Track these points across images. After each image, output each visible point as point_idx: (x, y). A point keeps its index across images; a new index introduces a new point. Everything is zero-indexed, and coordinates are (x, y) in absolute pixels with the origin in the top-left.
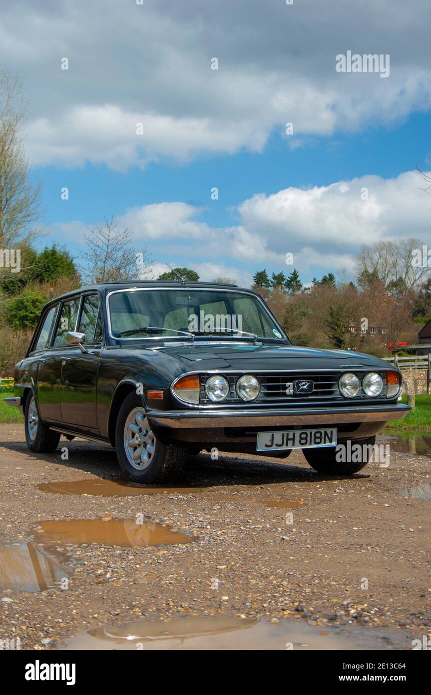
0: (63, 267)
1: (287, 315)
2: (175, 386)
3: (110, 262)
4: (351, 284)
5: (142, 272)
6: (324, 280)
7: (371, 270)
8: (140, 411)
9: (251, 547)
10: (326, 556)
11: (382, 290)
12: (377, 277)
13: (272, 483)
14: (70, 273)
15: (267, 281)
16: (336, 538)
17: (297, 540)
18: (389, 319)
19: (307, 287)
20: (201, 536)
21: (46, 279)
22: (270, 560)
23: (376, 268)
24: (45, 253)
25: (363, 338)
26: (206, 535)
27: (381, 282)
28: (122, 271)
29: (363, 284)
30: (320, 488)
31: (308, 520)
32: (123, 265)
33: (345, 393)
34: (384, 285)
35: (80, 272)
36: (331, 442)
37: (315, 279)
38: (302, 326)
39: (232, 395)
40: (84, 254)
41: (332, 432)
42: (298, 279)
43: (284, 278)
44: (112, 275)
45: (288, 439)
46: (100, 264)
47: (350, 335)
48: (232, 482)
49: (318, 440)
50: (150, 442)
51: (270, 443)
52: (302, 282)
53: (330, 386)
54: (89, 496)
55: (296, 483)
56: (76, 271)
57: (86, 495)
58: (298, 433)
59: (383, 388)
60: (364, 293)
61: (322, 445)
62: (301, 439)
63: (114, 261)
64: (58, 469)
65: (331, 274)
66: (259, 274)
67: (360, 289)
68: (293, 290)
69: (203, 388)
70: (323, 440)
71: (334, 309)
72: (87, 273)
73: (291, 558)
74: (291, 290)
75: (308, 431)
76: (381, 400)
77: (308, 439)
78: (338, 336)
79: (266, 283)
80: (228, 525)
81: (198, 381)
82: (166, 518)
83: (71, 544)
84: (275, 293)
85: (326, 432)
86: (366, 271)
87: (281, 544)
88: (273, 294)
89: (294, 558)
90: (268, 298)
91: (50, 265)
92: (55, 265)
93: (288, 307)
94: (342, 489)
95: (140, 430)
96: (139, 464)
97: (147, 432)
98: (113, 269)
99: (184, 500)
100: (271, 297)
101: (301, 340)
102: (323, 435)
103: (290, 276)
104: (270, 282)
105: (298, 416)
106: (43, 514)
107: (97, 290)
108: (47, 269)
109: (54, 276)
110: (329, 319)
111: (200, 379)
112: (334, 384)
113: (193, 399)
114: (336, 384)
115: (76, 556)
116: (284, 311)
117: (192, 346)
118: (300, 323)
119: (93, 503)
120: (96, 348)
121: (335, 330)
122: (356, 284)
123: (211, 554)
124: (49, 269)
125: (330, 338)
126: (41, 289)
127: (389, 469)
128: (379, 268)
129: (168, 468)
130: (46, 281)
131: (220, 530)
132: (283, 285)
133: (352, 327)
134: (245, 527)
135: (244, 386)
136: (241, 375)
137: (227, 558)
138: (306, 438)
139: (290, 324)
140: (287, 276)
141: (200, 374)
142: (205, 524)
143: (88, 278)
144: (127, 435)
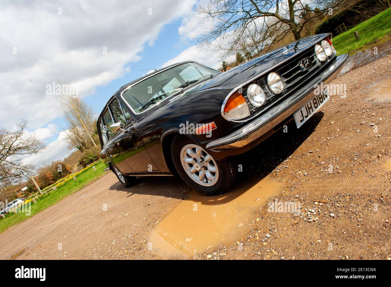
2: (224, 111)
8: (188, 148)
33: (321, 59)
39: (268, 94)
45: (309, 109)
49: (321, 100)
51: (302, 118)
53: (312, 59)
58: (312, 101)
62: (314, 104)
69: (247, 100)
77: (317, 102)
95: (196, 160)
96: (207, 182)
107: (114, 96)
113: (245, 114)
114: (314, 55)
120: (130, 126)
136: (267, 74)
144: (186, 167)
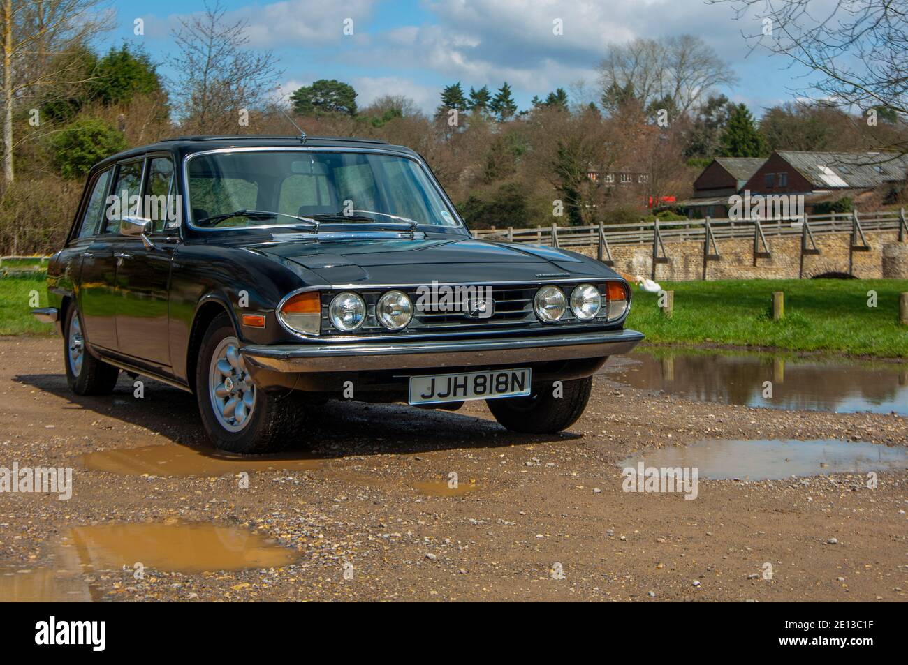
0: (140, 79)
1: (492, 153)
2: (282, 309)
3: (215, 73)
4: (592, 106)
5: (266, 89)
6: (551, 99)
7: (622, 85)
8: (232, 343)
9: (376, 575)
10: (485, 589)
11: (640, 116)
12: (631, 95)
13: (433, 450)
14: (152, 90)
15: (461, 101)
16: (508, 553)
17: (447, 559)
18: (650, 162)
19: (524, 111)
20: (308, 551)
21: (113, 100)
22: (399, 596)
23: (630, 81)
24: (111, 57)
25: (609, 189)
26: (315, 549)
27: (638, 103)
28: (233, 87)
29: (610, 106)
30: (504, 459)
31: (472, 520)
32: (236, 77)
33: (542, 315)
34: (642, 108)
35: (167, 88)
36: (522, 388)
37: (536, 98)
38: (515, 171)
39: (371, 321)
40: (174, 61)
41: (523, 374)
42: (510, 98)
43: (489, 95)
44: (218, 93)
45: (456, 386)
46: (199, 76)
47: (588, 186)
48: (374, 448)
49: (502, 387)
50: (249, 389)
51: (429, 393)
52: (516, 103)
53: (521, 306)
54: (151, 477)
55: (470, 450)
56: (161, 86)
57: (146, 475)
58: (471, 376)
59: (602, 307)
60: (612, 119)
61: (509, 394)
62: (477, 385)
63: (221, 71)
64: (111, 428)
65: (562, 90)
66: (449, 90)
67: (605, 114)
68: (503, 115)
69: (325, 312)
70: (510, 386)
71: (565, 144)
72: (179, 89)
73: (432, 592)
74: (499, 114)
75: (487, 374)
76: (598, 325)
77: (488, 384)
78: (570, 186)
79: (460, 103)
80: (350, 532)
81: (318, 301)
82: (260, 520)
83: (108, 570)
84: (474, 119)
85: (514, 375)
86: (615, 85)
87: (423, 567)
88: (472, 121)
89: (436, 593)
90: (464, 127)
91: (120, 76)
92: (127, 76)
93: (493, 142)
94: (538, 461)
95: (234, 372)
96: (232, 423)
97: (244, 374)
98: (219, 83)
99: (294, 484)
100: (468, 125)
101: (514, 193)
102: (510, 380)
103: (498, 92)
104: (467, 103)
105: (474, 353)
106: (73, 515)
108: (115, 82)
109: (125, 94)
110: (557, 161)
111: (321, 299)
112: (527, 303)
113: (310, 329)
114: (530, 302)
115: (111, 592)
116: (488, 149)
117: (315, 240)
118: (512, 166)
119: (155, 491)
120: (169, 242)
121: (567, 177)
122: (599, 105)
123: (313, 588)
124: (119, 82)
125: (558, 189)
126: (105, 115)
127: (615, 421)
128: (635, 81)
129: (276, 430)
130: (113, 102)
131: (337, 542)
132: (487, 108)
133: (593, 173)
134: (374, 535)
135: (389, 307)
136: (385, 291)
137: (336, 594)
138: (484, 385)
139: (497, 168)
140: (494, 93)
141: (320, 291)
142: (316, 531)
143: (180, 98)
144: (214, 379)
